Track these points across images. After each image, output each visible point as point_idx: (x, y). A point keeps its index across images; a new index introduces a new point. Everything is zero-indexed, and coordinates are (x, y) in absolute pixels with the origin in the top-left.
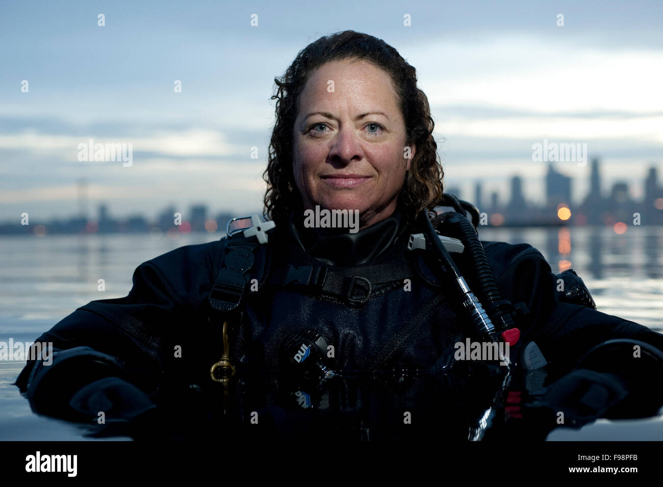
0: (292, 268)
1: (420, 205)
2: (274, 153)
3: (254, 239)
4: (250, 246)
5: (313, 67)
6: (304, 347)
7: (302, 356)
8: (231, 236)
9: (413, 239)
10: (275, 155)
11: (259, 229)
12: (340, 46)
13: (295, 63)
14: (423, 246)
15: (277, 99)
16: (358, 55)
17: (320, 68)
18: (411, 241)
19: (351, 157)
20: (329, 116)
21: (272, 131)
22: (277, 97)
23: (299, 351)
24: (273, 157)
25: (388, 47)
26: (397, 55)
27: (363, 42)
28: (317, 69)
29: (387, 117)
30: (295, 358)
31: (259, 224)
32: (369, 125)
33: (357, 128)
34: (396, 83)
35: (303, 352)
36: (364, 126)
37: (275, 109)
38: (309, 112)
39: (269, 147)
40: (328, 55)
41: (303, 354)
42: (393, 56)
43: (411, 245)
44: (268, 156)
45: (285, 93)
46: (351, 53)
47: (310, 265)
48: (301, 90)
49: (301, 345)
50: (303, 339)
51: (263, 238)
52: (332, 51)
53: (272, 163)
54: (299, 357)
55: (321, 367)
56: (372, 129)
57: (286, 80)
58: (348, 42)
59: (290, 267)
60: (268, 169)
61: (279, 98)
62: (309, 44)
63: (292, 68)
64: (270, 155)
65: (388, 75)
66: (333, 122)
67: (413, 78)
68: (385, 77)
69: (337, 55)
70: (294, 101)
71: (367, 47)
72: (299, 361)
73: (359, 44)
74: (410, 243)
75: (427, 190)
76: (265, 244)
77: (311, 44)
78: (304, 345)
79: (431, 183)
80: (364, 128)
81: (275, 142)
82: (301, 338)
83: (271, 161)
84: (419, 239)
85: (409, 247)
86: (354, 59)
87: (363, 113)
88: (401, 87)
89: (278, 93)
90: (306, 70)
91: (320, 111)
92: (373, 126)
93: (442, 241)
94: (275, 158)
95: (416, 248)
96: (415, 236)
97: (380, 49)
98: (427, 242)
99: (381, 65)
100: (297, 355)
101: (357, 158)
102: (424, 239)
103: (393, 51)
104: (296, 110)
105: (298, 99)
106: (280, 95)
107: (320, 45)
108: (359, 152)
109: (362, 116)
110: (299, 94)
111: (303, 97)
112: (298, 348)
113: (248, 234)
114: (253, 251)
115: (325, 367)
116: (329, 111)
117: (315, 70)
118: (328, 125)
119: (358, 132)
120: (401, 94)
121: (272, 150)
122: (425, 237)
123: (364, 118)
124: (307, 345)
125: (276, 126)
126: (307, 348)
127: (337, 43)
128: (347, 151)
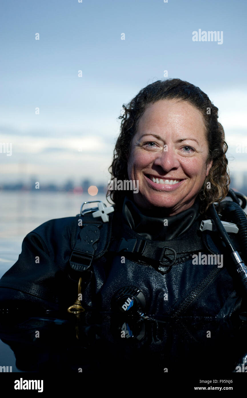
0: (124, 240)
1: (211, 200)
2: (116, 155)
3: (100, 219)
4: (97, 223)
5: (150, 102)
6: (129, 300)
7: (128, 306)
8: (83, 214)
9: (203, 224)
10: (117, 157)
11: (103, 212)
12: (170, 90)
13: (137, 97)
14: (210, 228)
15: (123, 119)
16: (182, 97)
17: (155, 103)
18: (202, 225)
19: (171, 169)
20: (158, 138)
21: (117, 139)
22: (123, 117)
23: (126, 303)
24: (116, 157)
25: (203, 93)
26: (208, 99)
27: (186, 88)
28: (153, 104)
29: (197, 142)
30: (123, 307)
31: (103, 209)
32: (184, 147)
33: (176, 148)
34: (205, 119)
35: (128, 303)
36: (182, 147)
37: (120, 125)
38: (144, 133)
39: (114, 151)
40: (162, 95)
41: (128, 305)
42: (205, 100)
43: (202, 228)
44: (113, 156)
45: (128, 116)
46: (177, 96)
47: (135, 238)
48: (139, 117)
49: (127, 299)
50: (129, 294)
51: (106, 218)
52: (165, 93)
53: (115, 162)
54: (126, 307)
55: (140, 314)
56: (186, 149)
57: (130, 107)
58: (176, 87)
59: (122, 239)
60: (112, 165)
61: (124, 118)
62: (149, 84)
63: (135, 99)
64: (114, 155)
65: (201, 113)
66: (160, 142)
67: (216, 115)
68: (199, 114)
69: (168, 95)
70: (135, 123)
71: (189, 92)
72: (125, 309)
73: (184, 89)
74: (202, 226)
75: (217, 191)
76: (107, 222)
77: (150, 85)
78: (129, 298)
79: (221, 186)
80: (181, 149)
81: (118, 148)
82: (127, 293)
83: (114, 160)
84: (208, 224)
85: (201, 229)
86: (179, 99)
87: (182, 138)
88: (208, 122)
89: (124, 115)
90: (145, 103)
91: (152, 133)
92: (187, 148)
93: (224, 226)
94: (117, 158)
95: (205, 229)
96: (205, 222)
97: (198, 94)
98: (213, 225)
99: (197, 106)
100: (124, 305)
101: (175, 169)
102: (212, 224)
103: (206, 97)
104: (135, 130)
105: (137, 122)
106: (125, 117)
107: (156, 87)
108: (177, 165)
109: (181, 141)
110: (138, 119)
111: (141, 123)
112: (125, 300)
113: (95, 215)
114: (99, 228)
115: (143, 314)
116: (158, 135)
117: (151, 104)
118: (156, 143)
119: (176, 151)
120: (208, 127)
121: (116, 153)
122: (212, 222)
123: (182, 142)
124: (131, 299)
125: (119, 137)
126: (131, 301)
127: (168, 87)
128: (168, 164)
